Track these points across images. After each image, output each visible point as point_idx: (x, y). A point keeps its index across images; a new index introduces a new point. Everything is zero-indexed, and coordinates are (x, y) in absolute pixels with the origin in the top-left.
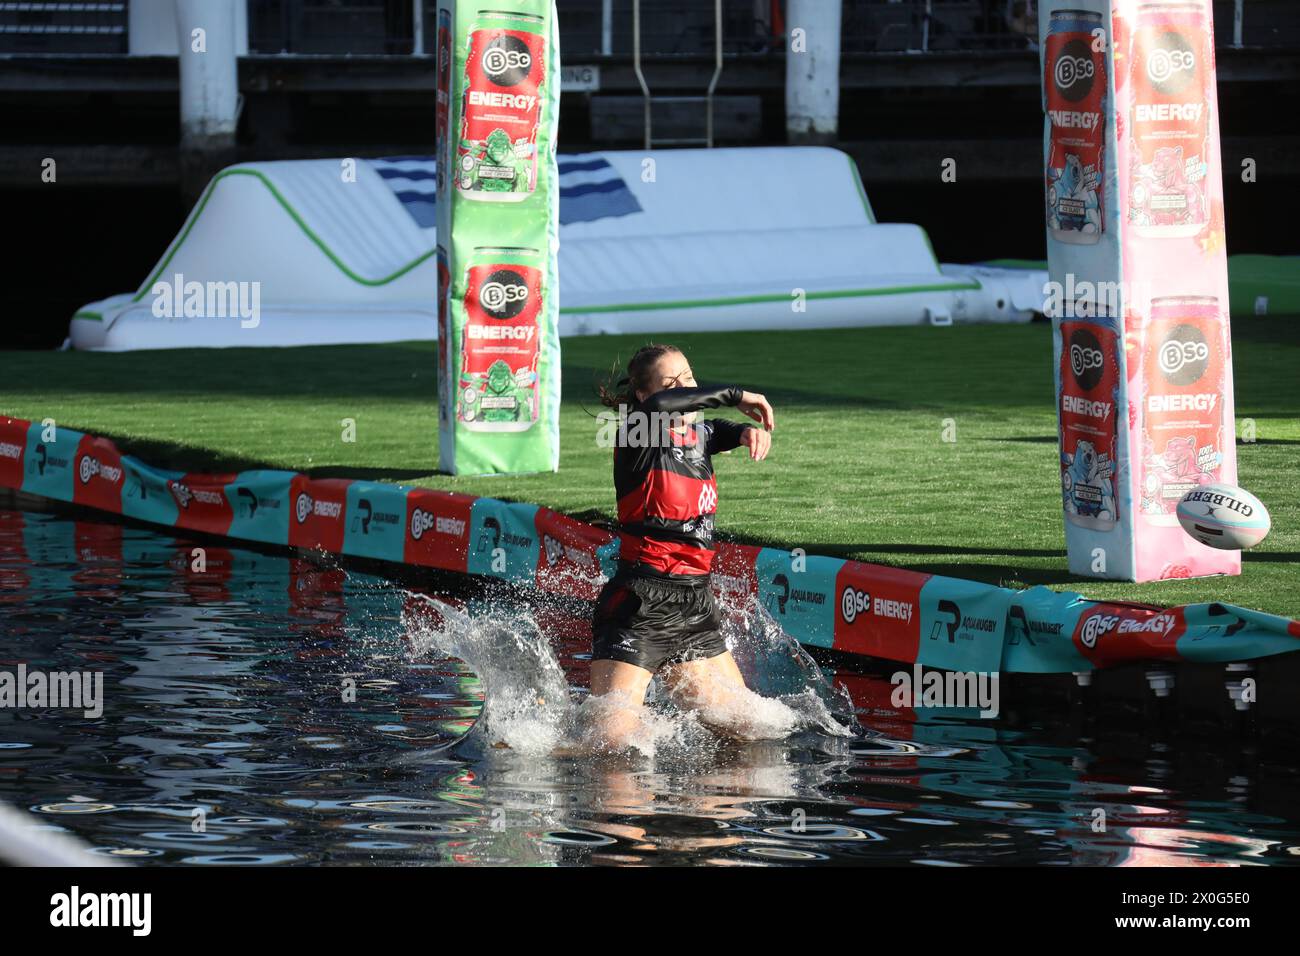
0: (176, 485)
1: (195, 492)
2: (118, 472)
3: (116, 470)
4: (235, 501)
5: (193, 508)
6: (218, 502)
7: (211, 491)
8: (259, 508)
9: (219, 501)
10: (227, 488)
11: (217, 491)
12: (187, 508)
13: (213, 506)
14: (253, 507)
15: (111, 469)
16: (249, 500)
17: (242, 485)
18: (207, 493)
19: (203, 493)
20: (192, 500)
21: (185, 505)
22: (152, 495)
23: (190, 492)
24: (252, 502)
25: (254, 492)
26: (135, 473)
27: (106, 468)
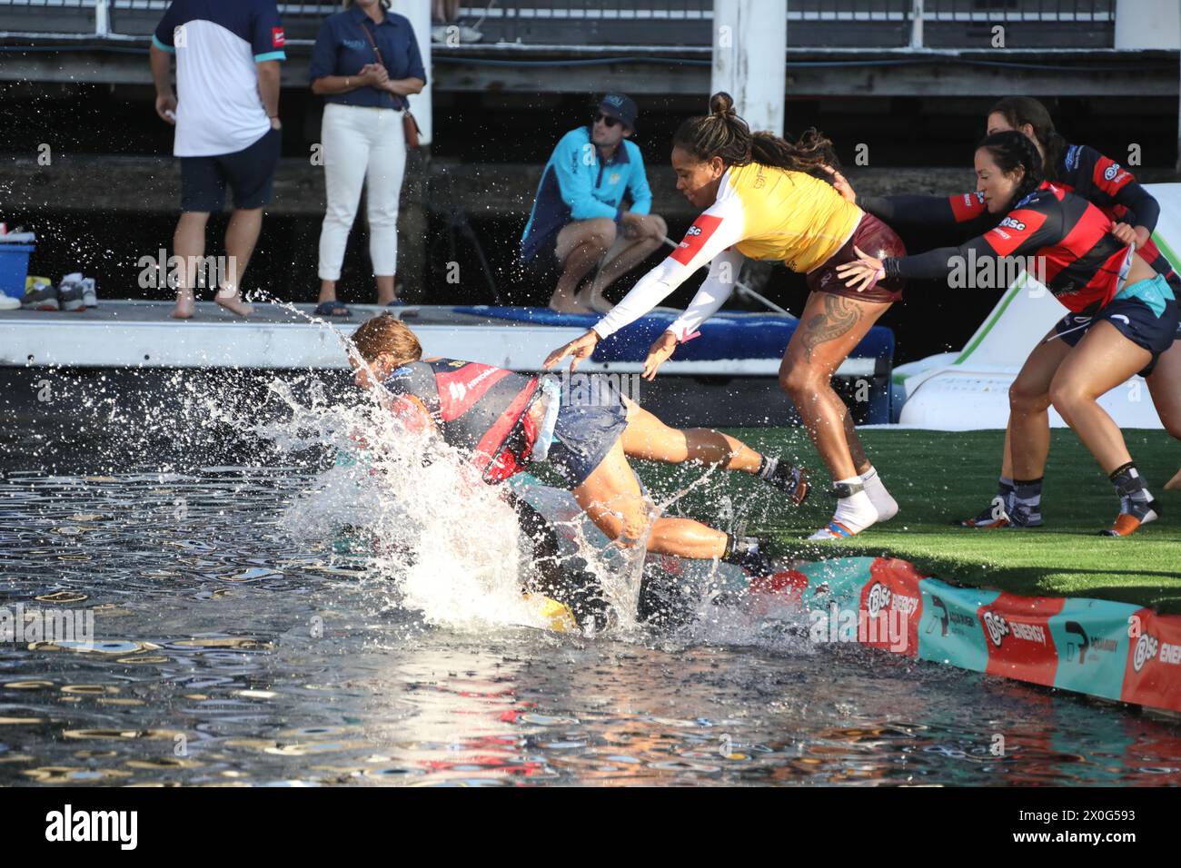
0: (988, 614)
1: (1012, 624)
2: (915, 601)
3: (912, 600)
4: (1061, 638)
5: (1009, 648)
6: (1040, 640)
7: (1031, 625)
8: (1091, 651)
9: (1041, 638)
10: (1052, 621)
11: (1039, 625)
12: (999, 647)
13: (1033, 643)
14: (1083, 647)
15: (906, 598)
16: (1078, 638)
17: (1072, 619)
18: (1028, 627)
19: (1023, 626)
20: (1007, 637)
21: (998, 643)
22: (955, 631)
23: (1006, 625)
24: (1082, 642)
25: (1084, 628)
26: (938, 602)
27: (900, 597)
